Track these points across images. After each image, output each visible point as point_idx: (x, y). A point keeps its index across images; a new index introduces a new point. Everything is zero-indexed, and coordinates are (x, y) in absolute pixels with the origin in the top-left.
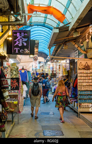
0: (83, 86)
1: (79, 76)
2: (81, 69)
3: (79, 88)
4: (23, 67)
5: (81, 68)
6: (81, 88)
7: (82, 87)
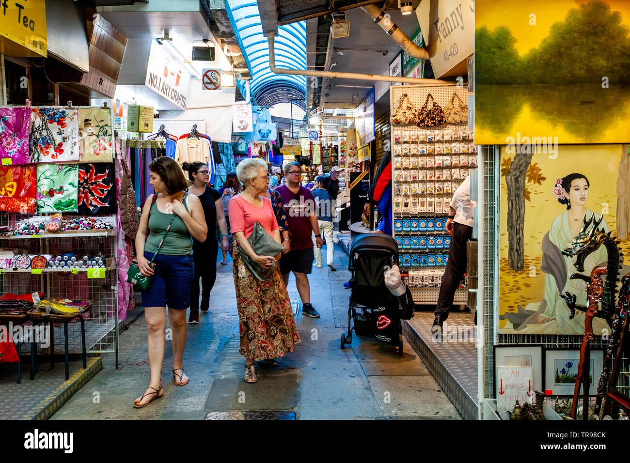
0: (416, 196)
1: (398, 156)
2: (404, 125)
3: (398, 204)
4: (195, 126)
5: (403, 119)
6: (406, 205)
7: (410, 200)
